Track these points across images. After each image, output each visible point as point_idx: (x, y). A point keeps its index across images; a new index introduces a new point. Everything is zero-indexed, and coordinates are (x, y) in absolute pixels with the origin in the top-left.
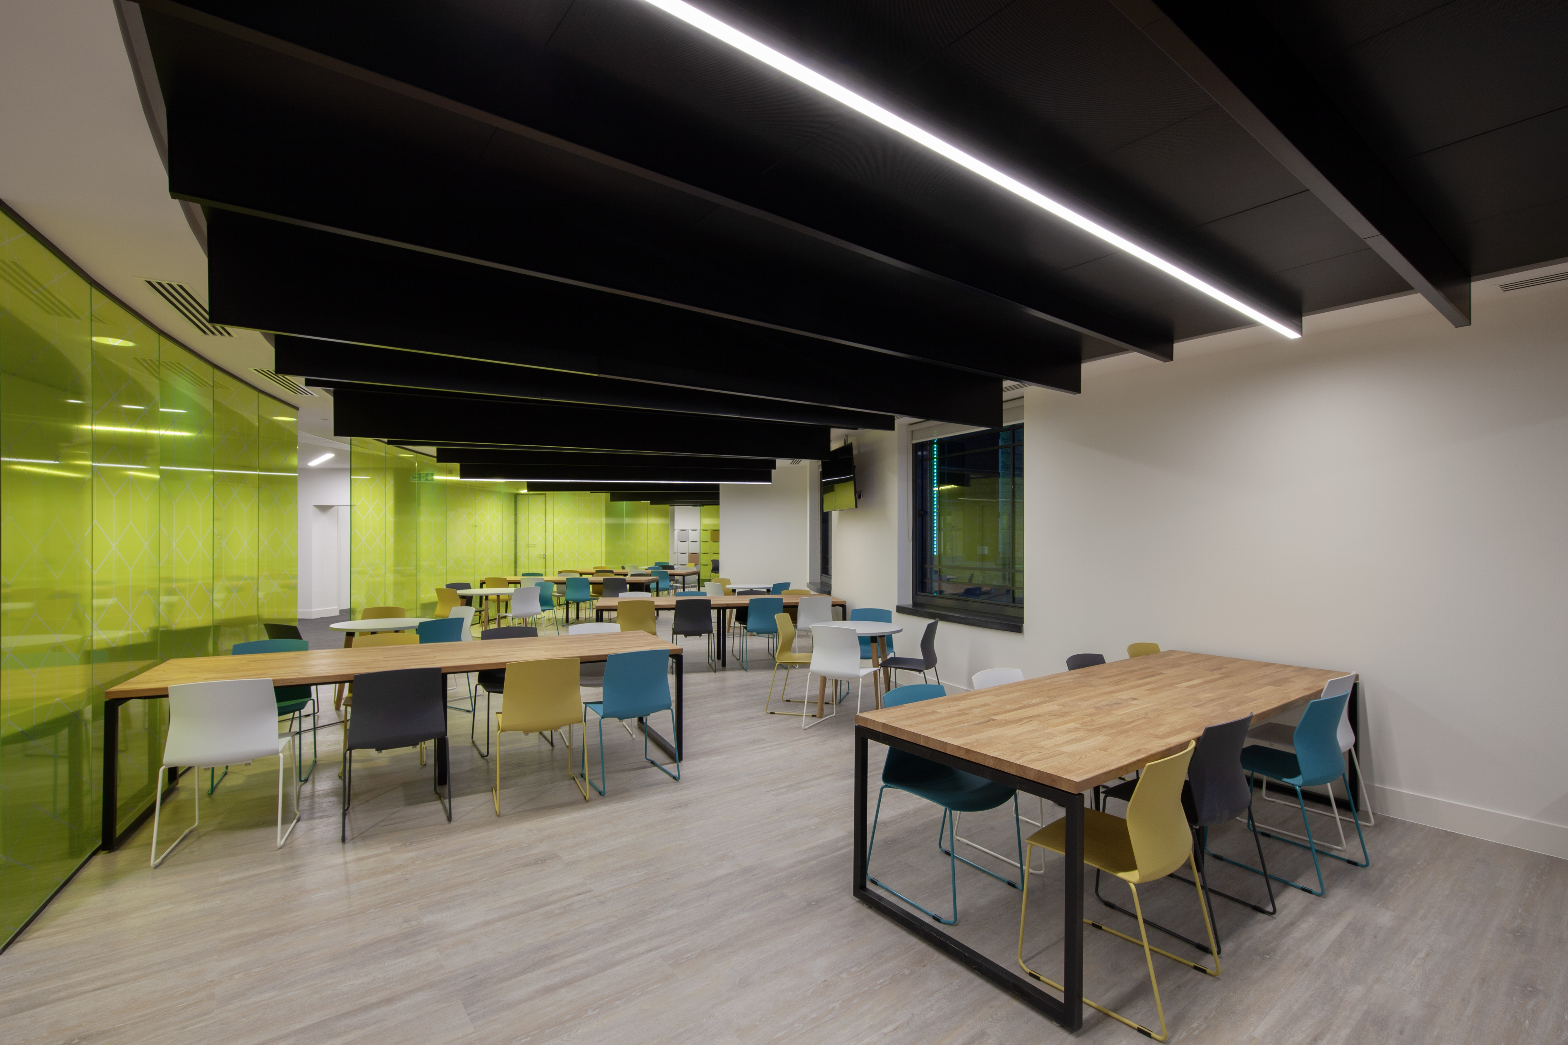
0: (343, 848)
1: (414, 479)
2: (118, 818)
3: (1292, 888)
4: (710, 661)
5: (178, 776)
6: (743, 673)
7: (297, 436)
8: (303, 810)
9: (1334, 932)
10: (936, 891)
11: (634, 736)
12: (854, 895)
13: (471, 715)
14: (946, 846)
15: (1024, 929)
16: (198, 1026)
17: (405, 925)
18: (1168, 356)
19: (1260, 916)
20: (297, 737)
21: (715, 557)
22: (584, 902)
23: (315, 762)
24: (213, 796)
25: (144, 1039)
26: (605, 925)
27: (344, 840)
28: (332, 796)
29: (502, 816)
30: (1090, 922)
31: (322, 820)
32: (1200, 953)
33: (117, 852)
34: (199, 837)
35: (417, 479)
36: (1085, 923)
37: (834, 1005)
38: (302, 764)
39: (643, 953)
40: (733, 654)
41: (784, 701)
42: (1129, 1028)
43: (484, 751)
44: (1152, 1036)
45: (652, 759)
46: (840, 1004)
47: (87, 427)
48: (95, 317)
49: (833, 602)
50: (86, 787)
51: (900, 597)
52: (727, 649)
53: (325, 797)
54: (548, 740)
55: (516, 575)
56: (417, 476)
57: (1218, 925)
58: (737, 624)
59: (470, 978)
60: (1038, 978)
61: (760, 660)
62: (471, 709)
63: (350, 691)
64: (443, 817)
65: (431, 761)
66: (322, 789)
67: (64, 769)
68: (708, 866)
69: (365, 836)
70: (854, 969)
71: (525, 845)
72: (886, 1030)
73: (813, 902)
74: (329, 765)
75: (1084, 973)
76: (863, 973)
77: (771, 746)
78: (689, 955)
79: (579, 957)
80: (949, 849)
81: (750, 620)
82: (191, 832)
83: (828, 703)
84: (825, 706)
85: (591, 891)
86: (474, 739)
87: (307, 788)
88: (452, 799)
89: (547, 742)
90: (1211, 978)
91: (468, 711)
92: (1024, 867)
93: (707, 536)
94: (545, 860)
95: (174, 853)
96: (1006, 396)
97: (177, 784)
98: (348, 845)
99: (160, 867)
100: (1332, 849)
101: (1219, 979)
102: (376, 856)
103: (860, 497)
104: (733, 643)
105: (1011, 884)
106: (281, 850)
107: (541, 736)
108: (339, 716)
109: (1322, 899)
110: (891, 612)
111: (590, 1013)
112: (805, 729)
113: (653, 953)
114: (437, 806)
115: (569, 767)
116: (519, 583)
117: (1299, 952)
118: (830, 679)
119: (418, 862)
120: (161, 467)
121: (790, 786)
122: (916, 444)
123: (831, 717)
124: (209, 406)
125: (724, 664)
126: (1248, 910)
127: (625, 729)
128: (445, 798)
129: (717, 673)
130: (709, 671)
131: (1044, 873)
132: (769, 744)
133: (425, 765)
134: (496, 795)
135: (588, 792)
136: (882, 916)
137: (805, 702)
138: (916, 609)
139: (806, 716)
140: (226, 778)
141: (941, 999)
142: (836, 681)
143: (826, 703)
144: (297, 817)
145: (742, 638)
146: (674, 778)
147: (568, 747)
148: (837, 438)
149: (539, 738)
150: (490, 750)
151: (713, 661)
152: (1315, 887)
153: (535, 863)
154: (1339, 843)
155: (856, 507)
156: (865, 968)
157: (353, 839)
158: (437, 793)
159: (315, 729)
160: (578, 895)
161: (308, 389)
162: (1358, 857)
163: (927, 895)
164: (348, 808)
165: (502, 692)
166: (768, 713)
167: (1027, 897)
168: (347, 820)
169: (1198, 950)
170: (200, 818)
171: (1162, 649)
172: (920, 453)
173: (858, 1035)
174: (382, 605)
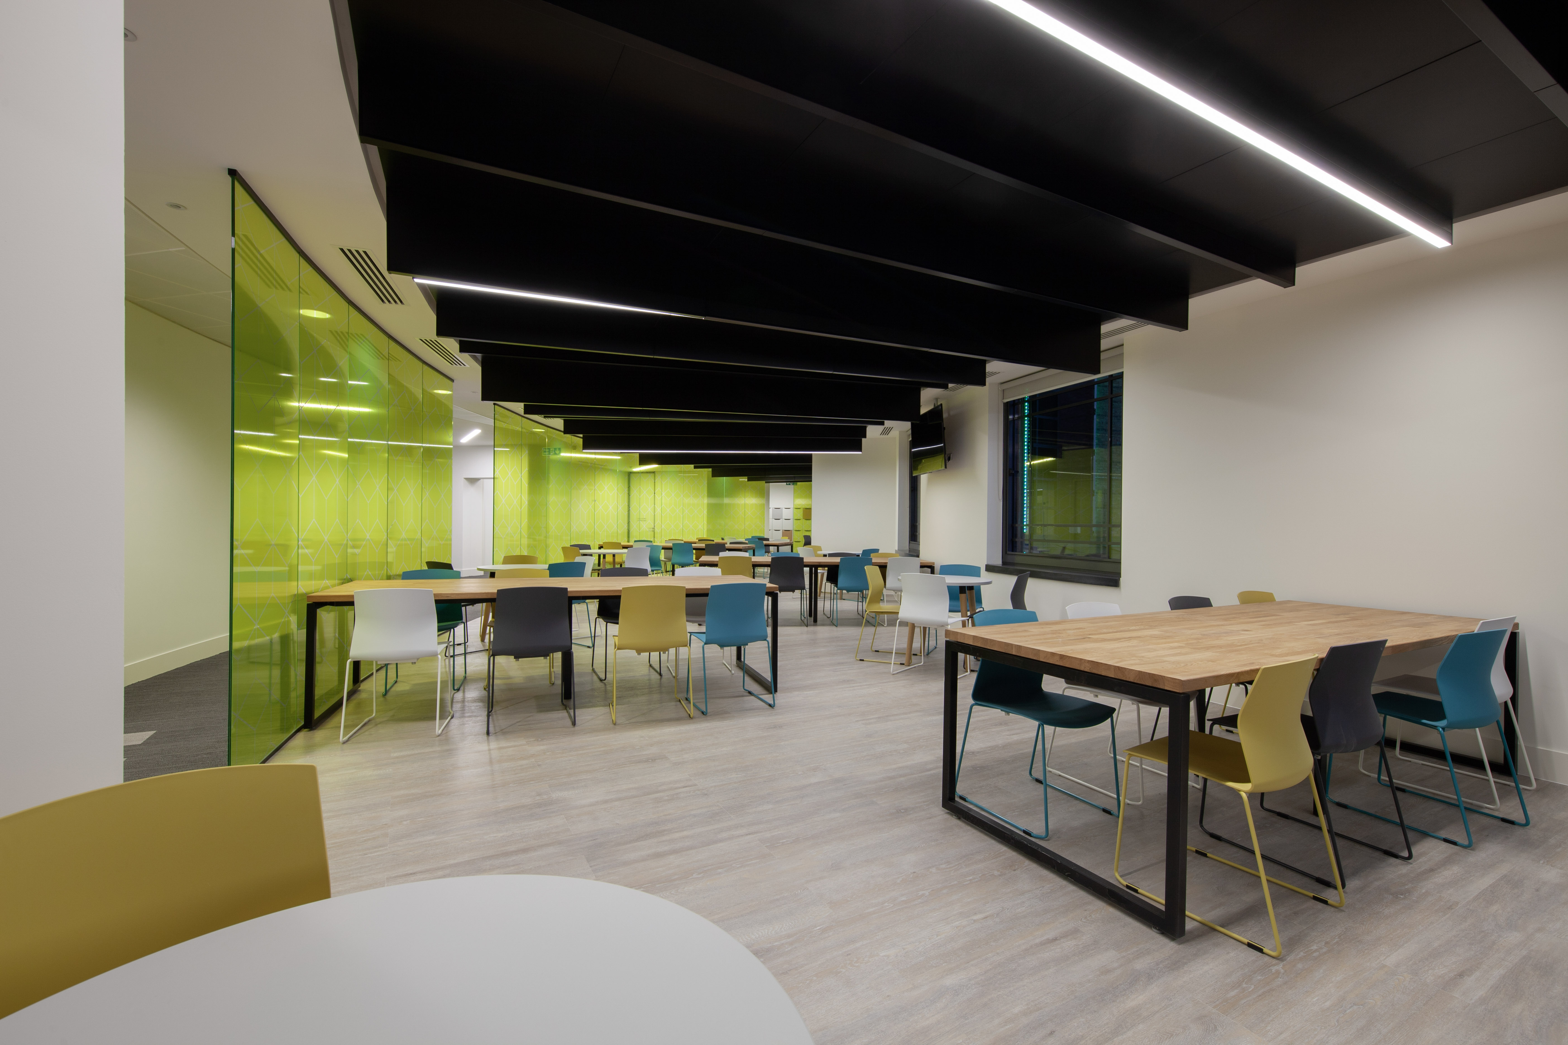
0: (488, 740)
1: (545, 453)
2: (315, 708)
3: (1431, 839)
4: (803, 618)
5: (360, 681)
6: (834, 628)
7: (452, 411)
8: (456, 711)
9: (1486, 882)
10: (1026, 811)
11: (733, 672)
12: (942, 807)
13: (591, 650)
14: (1038, 774)
15: (1120, 849)
16: (376, 854)
17: (538, 798)
18: (1289, 281)
19: (1392, 860)
20: (452, 659)
21: (807, 534)
22: (689, 793)
23: (465, 677)
24: (386, 697)
25: (335, 859)
26: (708, 812)
27: (488, 733)
28: (478, 702)
29: (618, 725)
30: (1194, 849)
31: (471, 718)
32: (1320, 886)
33: (315, 731)
34: (376, 725)
35: (547, 453)
36: (1189, 850)
37: (923, 892)
38: (455, 679)
39: (742, 836)
40: (824, 614)
41: (873, 651)
42: (1238, 943)
43: (603, 677)
44: (1264, 951)
45: (749, 690)
46: (929, 892)
47: (294, 404)
48: (303, 289)
49: (921, 563)
50: (292, 686)
51: (989, 557)
52: (818, 609)
53: (473, 702)
54: (657, 671)
55: (628, 542)
56: (547, 450)
57: (1343, 864)
58: (829, 584)
59: (592, 840)
60: (1136, 891)
61: (849, 619)
62: (591, 645)
63: (493, 617)
64: (569, 722)
65: (559, 682)
66: (471, 696)
67: (276, 672)
68: (802, 774)
69: (504, 732)
70: (944, 866)
71: (638, 747)
72: (975, 917)
73: (902, 810)
74: (476, 680)
75: (1187, 892)
76: (952, 870)
77: (861, 686)
78: (785, 840)
79: (685, 833)
80: (1041, 778)
81: (841, 580)
82: (369, 721)
83: (916, 655)
84: (913, 657)
85: (696, 785)
86: (594, 667)
87: (459, 696)
88: (576, 710)
89: (655, 673)
90: (1333, 909)
91: (589, 647)
92: (1120, 798)
93: (800, 513)
94: (655, 760)
95: (357, 734)
96: (1105, 344)
97: (360, 687)
98: (491, 738)
99: (347, 743)
100: (1482, 807)
101: (1342, 911)
102: (515, 746)
103: (949, 459)
104: (823, 605)
105: (1107, 811)
106: (439, 737)
107: (651, 669)
108: (484, 646)
109: (1470, 851)
110: (980, 568)
111: (695, 876)
112: (894, 674)
113: (752, 836)
114: (563, 714)
115: (676, 692)
116: (631, 546)
117: (1440, 896)
118: (918, 627)
119: (548, 753)
120: (349, 440)
121: (879, 718)
122: (1007, 402)
123: (919, 666)
124: (384, 379)
125: (815, 621)
126: (1377, 854)
127: (725, 666)
128: (570, 709)
129: (809, 627)
130: (801, 625)
131: (1142, 804)
132: (859, 684)
133: (553, 684)
134: (613, 709)
135: (692, 711)
136: (971, 826)
137: (893, 653)
138: (1005, 568)
139: (894, 664)
140: (396, 685)
141: (1033, 898)
142: (925, 628)
143: (914, 655)
144: (451, 715)
145: (832, 601)
146: (770, 705)
147: (674, 677)
148: (928, 398)
149: (649, 669)
150: (607, 676)
151: (805, 618)
152: (1462, 839)
153: (647, 761)
154: (1493, 802)
155: (946, 467)
156: (954, 866)
157: (496, 733)
158: (563, 704)
159: (465, 654)
160: (684, 787)
162: (1517, 815)
163: (1017, 813)
164: (492, 711)
165: (618, 623)
166: (858, 660)
167: (1123, 823)
168: (490, 720)
169: (1318, 883)
170: (376, 712)
171: (1277, 599)
172: (1011, 417)
173: (948, 918)
174: (519, 554)
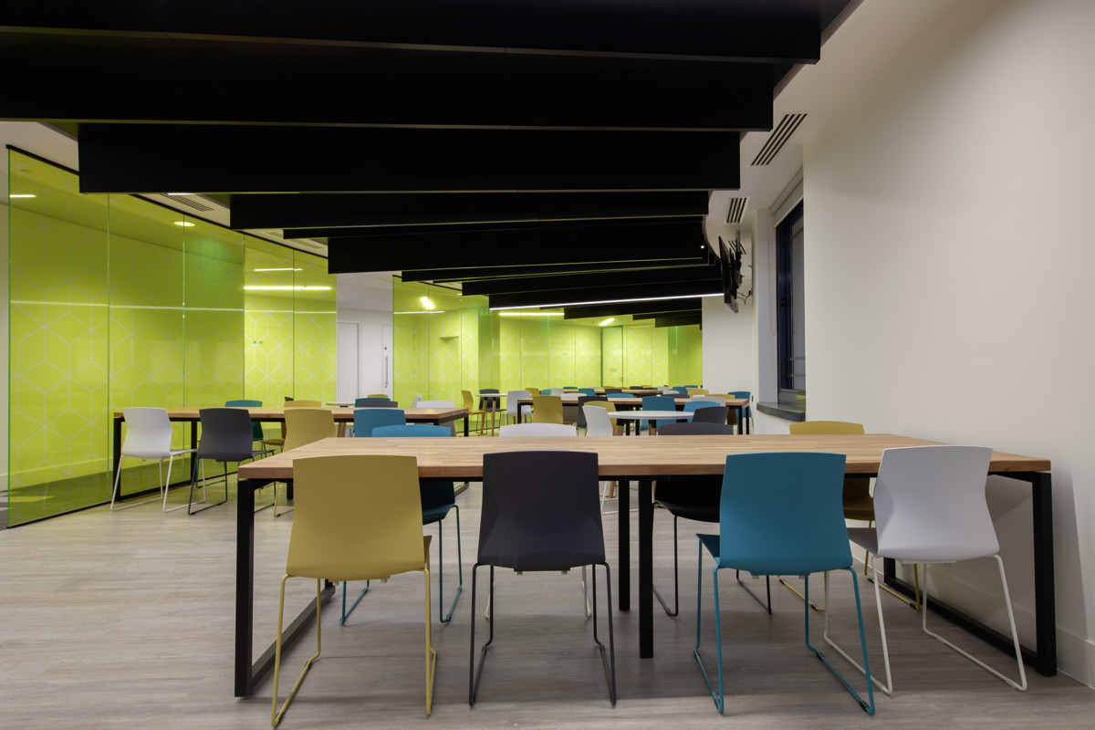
161: (289, 242)
